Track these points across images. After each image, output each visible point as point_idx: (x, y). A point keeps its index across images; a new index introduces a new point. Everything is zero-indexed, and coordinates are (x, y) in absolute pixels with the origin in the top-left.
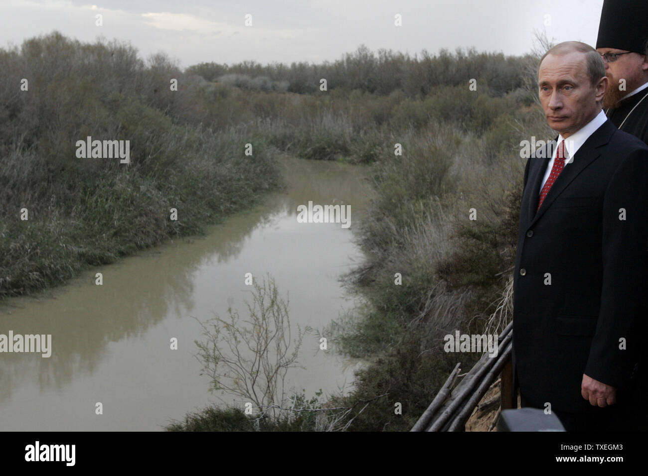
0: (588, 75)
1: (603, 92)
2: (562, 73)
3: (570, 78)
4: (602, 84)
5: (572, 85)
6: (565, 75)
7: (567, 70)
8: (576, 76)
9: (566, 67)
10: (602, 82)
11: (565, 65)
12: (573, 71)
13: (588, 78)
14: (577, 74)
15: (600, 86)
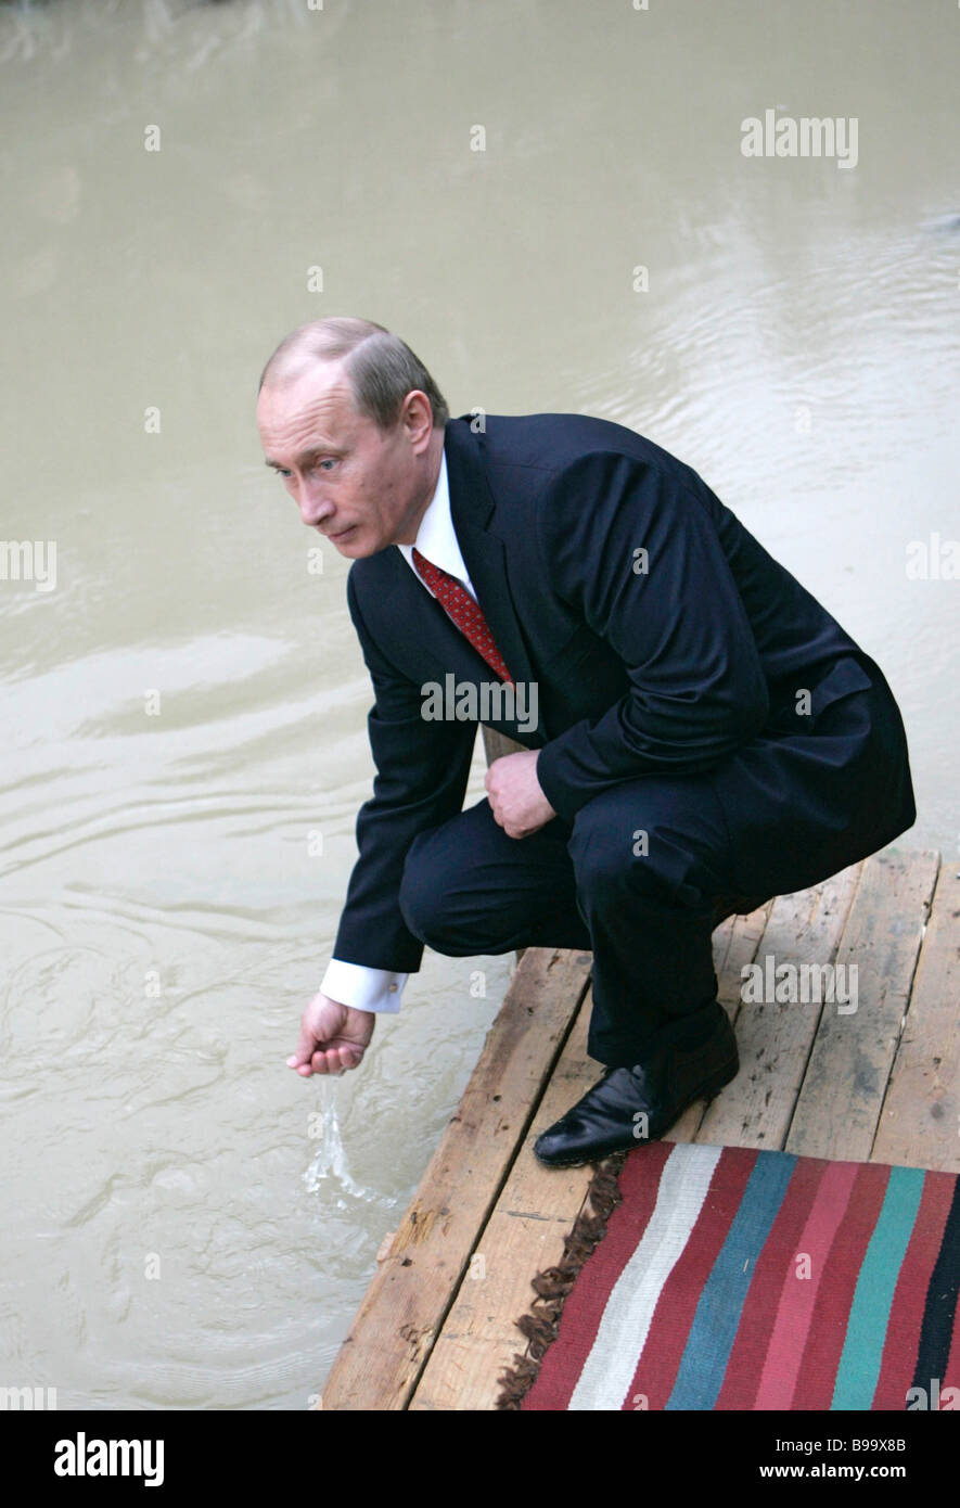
0: (363, 414)
1: (426, 426)
2: (299, 435)
3: (320, 440)
4: (413, 411)
5: (331, 456)
6: (305, 440)
7: (310, 422)
8: (332, 431)
9: (301, 417)
10: (411, 406)
11: (298, 415)
12: (323, 422)
13: (367, 421)
14: (333, 424)
15: (413, 416)
